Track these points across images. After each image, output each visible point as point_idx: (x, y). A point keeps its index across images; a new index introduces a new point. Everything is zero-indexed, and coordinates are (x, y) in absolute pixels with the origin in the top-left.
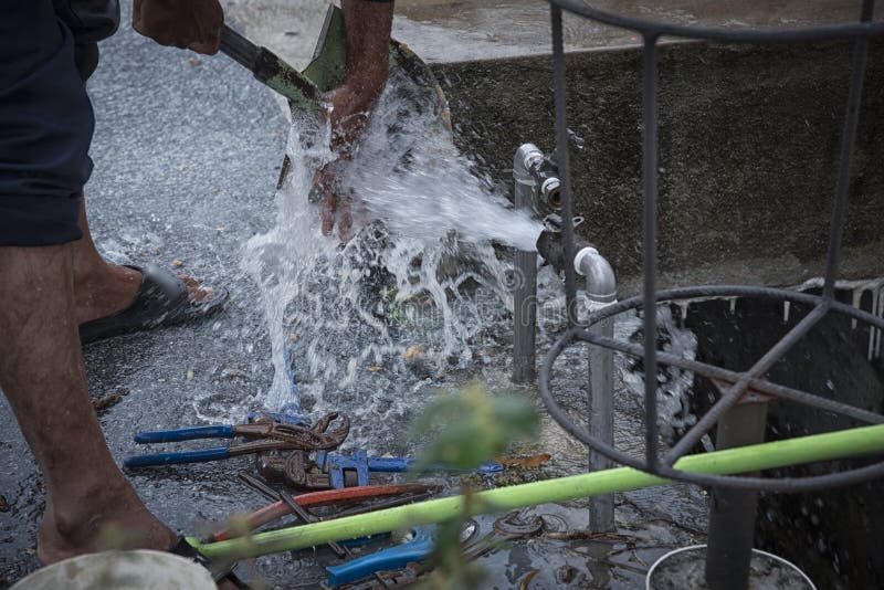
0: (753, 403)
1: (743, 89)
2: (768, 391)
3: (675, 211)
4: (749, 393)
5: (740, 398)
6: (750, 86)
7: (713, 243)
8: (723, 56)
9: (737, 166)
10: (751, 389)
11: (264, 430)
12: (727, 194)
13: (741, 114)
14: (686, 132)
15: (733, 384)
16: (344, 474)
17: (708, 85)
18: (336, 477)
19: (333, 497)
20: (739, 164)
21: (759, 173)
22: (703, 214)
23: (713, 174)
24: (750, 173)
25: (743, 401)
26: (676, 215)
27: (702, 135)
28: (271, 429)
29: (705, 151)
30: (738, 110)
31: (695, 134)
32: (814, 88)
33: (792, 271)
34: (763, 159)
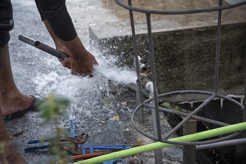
0: (192, 122)
1: (204, 41)
2: (196, 118)
3: (187, 76)
4: (191, 119)
5: (188, 121)
6: (206, 41)
7: (199, 85)
8: (198, 32)
9: (204, 63)
10: (191, 118)
11: (64, 139)
12: (202, 71)
13: (204, 48)
14: (188, 54)
15: (186, 117)
16: (86, 150)
17: (194, 40)
18: (84, 151)
19: (82, 157)
20: (205, 63)
21: (211, 65)
22: (195, 77)
23: (197, 65)
24: (208, 65)
25: (189, 121)
26: (187, 77)
27: (193, 55)
28: (66, 138)
29: (195, 59)
30: (203, 47)
31: (191, 54)
32: (225, 41)
33: (222, 93)
34: (211, 61)
